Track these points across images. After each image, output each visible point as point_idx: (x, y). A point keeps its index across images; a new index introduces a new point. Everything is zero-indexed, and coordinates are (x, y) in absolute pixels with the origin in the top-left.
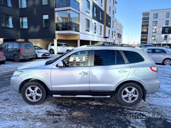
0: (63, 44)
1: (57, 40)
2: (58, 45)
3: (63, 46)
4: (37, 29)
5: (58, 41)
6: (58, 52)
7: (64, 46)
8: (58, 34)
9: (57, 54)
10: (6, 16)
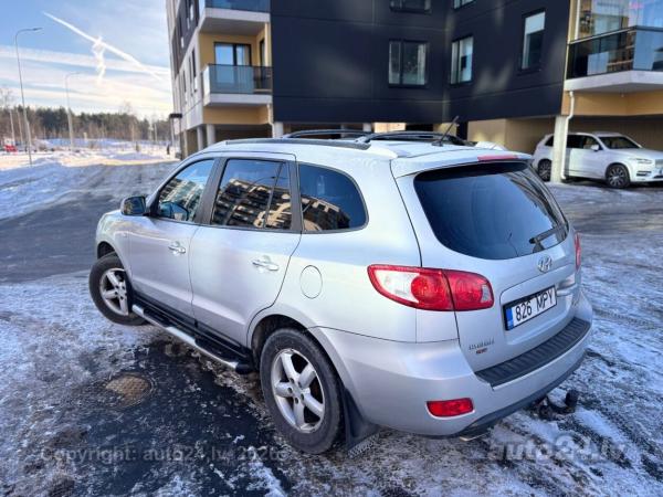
0: (596, 136)
1: (571, 121)
2: (574, 142)
3: (596, 147)
4: (502, 81)
5: (576, 122)
6: (572, 174)
7: (601, 148)
8: (577, 93)
9: (563, 181)
10: (406, 45)
